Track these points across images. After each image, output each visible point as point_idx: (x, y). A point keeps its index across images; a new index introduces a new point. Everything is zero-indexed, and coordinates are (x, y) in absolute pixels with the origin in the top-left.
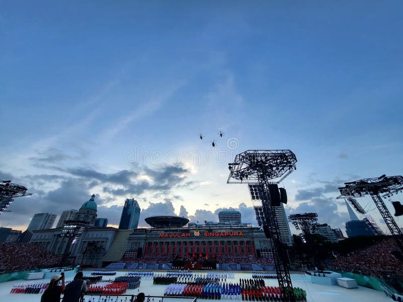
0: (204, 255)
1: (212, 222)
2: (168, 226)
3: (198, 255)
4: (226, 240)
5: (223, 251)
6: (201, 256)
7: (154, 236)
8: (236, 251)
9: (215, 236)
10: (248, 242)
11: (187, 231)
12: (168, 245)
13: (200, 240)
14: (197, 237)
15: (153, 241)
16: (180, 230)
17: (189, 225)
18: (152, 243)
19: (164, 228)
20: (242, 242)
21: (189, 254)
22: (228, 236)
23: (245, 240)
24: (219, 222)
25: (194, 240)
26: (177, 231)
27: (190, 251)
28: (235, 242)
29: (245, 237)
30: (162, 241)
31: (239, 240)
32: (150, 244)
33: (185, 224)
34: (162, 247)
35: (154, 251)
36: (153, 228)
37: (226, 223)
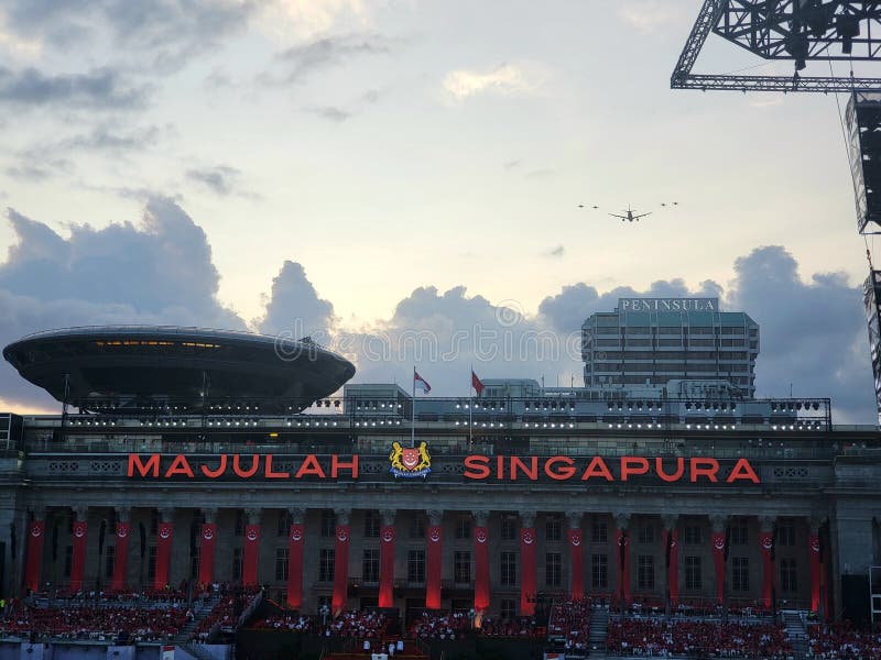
0: (458, 600)
1: (526, 385)
2: (187, 406)
3: (415, 601)
4: (624, 508)
5: (600, 577)
6: (433, 602)
7: (84, 469)
8: (694, 581)
9: (543, 478)
10: (785, 529)
11: (336, 439)
12: (195, 532)
13: (435, 506)
14: (411, 484)
15: (81, 503)
16: (285, 436)
17: (354, 399)
18: (72, 514)
19: (155, 414)
20: (740, 528)
21: (352, 592)
22: (645, 484)
23: (769, 511)
24: (580, 384)
25: (388, 504)
26: (260, 436)
27: (355, 570)
28: (694, 527)
29: (767, 491)
30: (150, 500)
31: (718, 511)
32: (59, 520)
33: (319, 394)
34: (150, 543)
35: (93, 565)
36: (73, 410)
37: (637, 391)
